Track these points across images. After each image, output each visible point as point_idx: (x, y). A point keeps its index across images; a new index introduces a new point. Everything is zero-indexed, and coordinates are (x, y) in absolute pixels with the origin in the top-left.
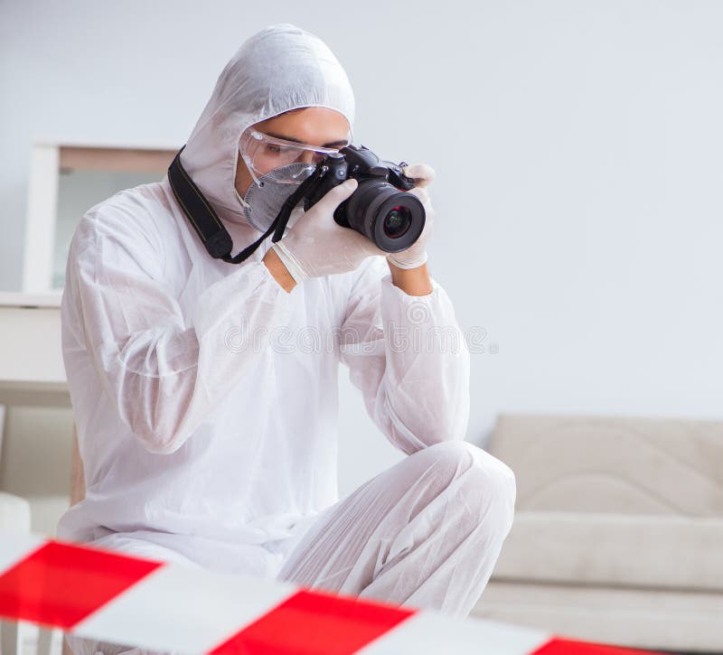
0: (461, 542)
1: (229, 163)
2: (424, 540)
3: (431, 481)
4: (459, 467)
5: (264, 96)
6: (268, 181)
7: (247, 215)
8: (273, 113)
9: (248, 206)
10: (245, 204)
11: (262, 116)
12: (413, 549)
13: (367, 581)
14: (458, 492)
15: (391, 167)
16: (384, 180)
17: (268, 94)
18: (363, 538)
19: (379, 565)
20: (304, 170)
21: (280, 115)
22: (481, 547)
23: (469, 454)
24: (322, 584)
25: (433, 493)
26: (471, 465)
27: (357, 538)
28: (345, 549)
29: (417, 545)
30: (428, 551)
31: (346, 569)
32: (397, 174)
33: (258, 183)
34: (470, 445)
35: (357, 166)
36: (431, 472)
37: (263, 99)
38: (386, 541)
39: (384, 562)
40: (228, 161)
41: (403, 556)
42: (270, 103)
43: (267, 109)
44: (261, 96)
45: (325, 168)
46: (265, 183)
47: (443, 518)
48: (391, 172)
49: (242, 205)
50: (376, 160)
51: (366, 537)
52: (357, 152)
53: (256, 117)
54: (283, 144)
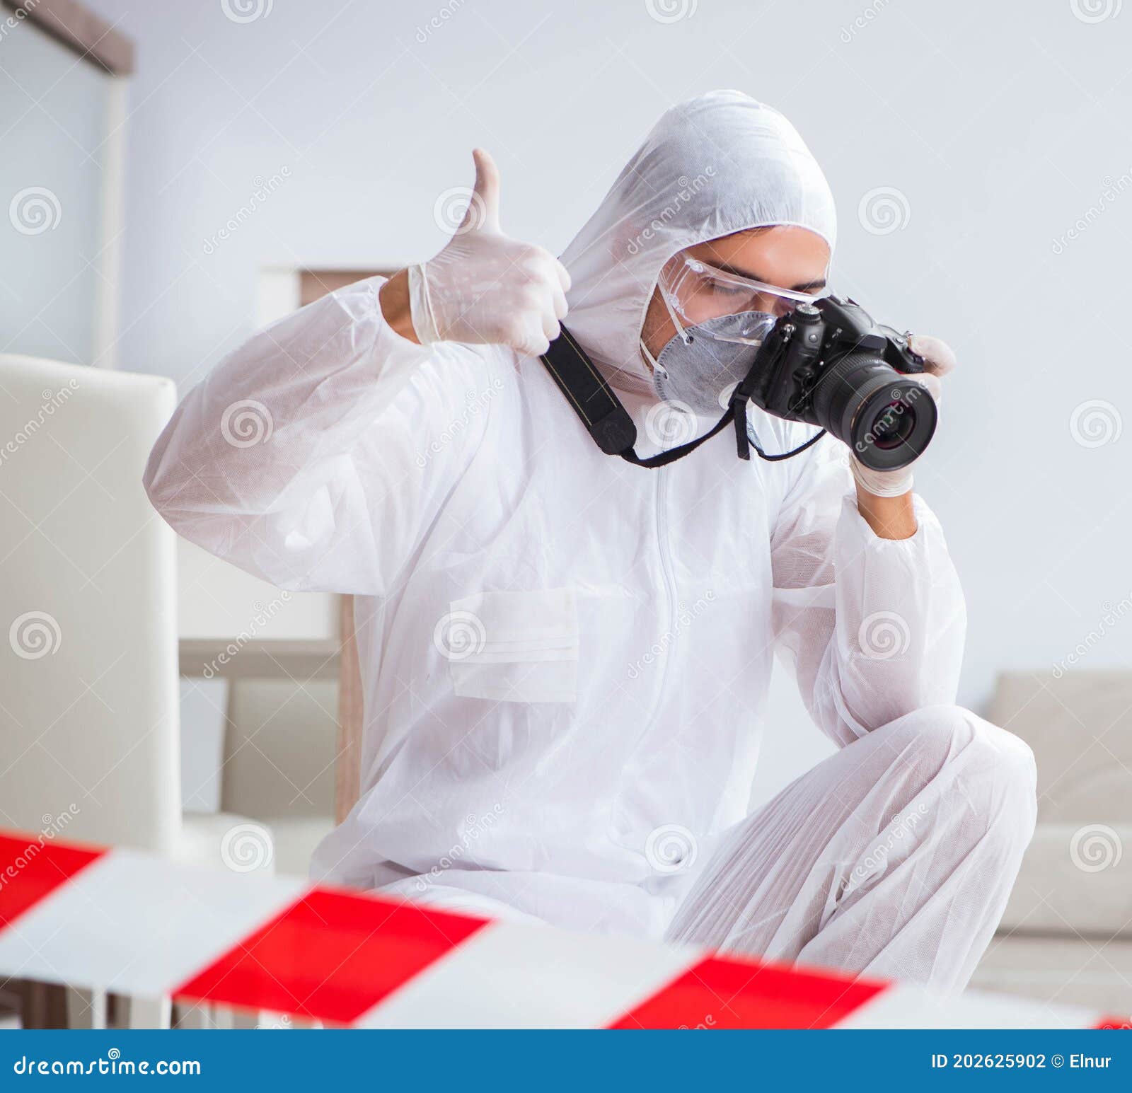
0: (961, 860)
1: (634, 302)
2: (904, 859)
3: (911, 767)
4: (954, 743)
5: (707, 204)
6: (700, 334)
7: (659, 384)
8: (721, 232)
9: (662, 369)
10: (657, 366)
11: (703, 235)
12: (886, 875)
13: (812, 932)
14: (956, 780)
15: (891, 336)
16: (878, 356)
17: (714, 201)
18: (804, 863)
19: (831, 902)
20: (761, 323)
21: (733, 234)
22: (991, 866)
23: (968, 722)
24: (738, 941)
25: (916, 785)
26: (972, 739)
27: (794, 864)
28: (776, 881)
29: (892, 867)
30: (910, 876)
31: (777, 914)
32: (899, 347)
33: (685, 336)
34: (965, 710)
35: (839, 331)
36: (909, 754)
37: (704, 209)
38: (844, 864)
39: (838, 898)
40: (634, 298)
41: (871, 886)
42: (718, 217)
43: (713, 223)
44: (702, 204)
45: (789, 328)
46: (695, 338)
47: (933, 823)
48: (890, 344)
49: (652, 369)
50: (867, 323)
51: (809, 862)
52: (840, 308)
53: (693, 235)
54: (732, 281)
